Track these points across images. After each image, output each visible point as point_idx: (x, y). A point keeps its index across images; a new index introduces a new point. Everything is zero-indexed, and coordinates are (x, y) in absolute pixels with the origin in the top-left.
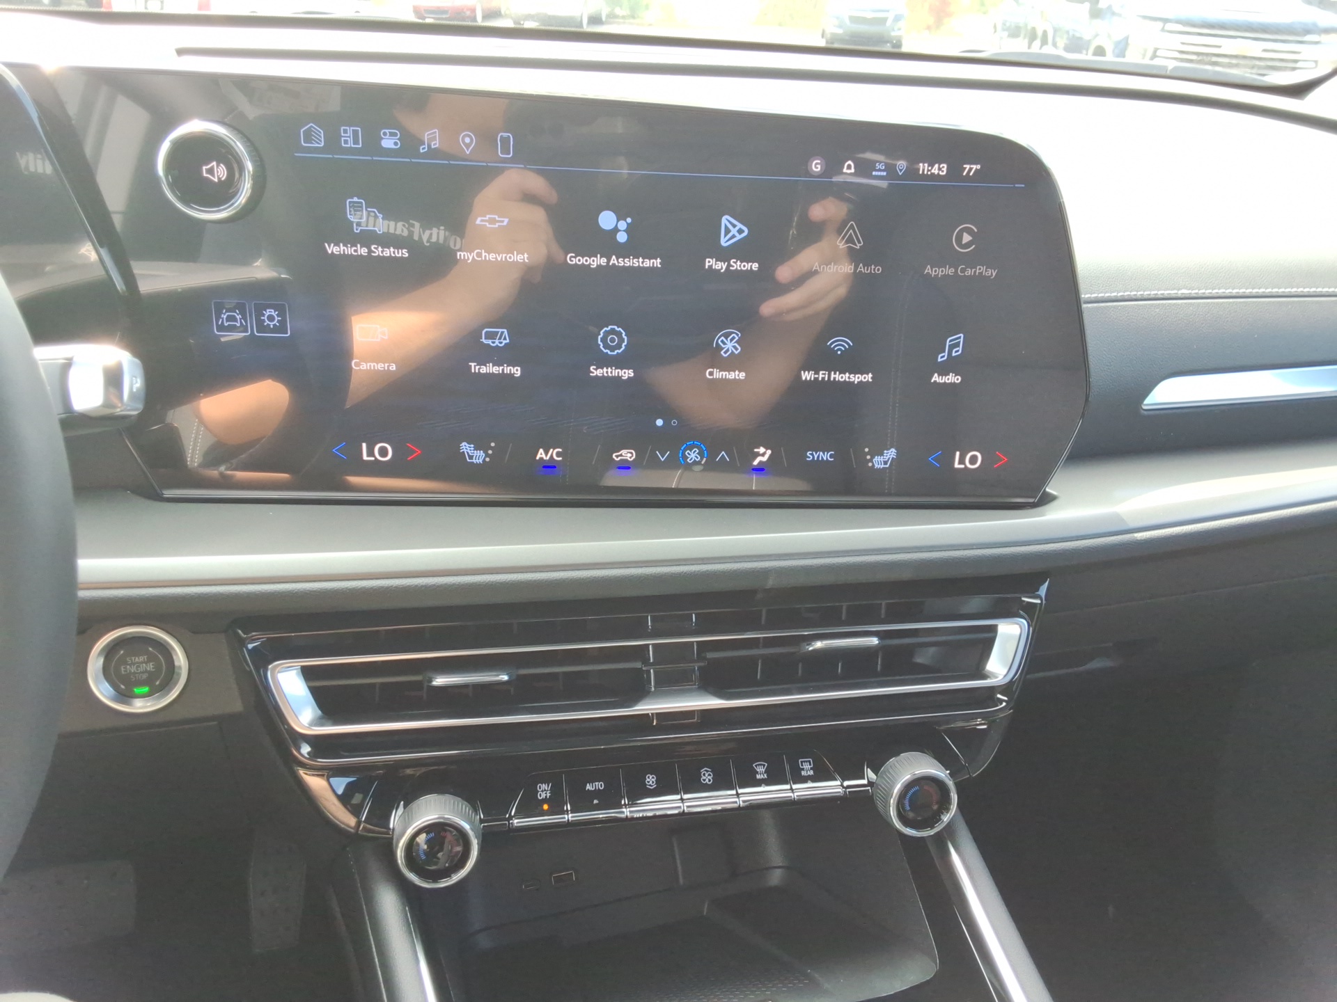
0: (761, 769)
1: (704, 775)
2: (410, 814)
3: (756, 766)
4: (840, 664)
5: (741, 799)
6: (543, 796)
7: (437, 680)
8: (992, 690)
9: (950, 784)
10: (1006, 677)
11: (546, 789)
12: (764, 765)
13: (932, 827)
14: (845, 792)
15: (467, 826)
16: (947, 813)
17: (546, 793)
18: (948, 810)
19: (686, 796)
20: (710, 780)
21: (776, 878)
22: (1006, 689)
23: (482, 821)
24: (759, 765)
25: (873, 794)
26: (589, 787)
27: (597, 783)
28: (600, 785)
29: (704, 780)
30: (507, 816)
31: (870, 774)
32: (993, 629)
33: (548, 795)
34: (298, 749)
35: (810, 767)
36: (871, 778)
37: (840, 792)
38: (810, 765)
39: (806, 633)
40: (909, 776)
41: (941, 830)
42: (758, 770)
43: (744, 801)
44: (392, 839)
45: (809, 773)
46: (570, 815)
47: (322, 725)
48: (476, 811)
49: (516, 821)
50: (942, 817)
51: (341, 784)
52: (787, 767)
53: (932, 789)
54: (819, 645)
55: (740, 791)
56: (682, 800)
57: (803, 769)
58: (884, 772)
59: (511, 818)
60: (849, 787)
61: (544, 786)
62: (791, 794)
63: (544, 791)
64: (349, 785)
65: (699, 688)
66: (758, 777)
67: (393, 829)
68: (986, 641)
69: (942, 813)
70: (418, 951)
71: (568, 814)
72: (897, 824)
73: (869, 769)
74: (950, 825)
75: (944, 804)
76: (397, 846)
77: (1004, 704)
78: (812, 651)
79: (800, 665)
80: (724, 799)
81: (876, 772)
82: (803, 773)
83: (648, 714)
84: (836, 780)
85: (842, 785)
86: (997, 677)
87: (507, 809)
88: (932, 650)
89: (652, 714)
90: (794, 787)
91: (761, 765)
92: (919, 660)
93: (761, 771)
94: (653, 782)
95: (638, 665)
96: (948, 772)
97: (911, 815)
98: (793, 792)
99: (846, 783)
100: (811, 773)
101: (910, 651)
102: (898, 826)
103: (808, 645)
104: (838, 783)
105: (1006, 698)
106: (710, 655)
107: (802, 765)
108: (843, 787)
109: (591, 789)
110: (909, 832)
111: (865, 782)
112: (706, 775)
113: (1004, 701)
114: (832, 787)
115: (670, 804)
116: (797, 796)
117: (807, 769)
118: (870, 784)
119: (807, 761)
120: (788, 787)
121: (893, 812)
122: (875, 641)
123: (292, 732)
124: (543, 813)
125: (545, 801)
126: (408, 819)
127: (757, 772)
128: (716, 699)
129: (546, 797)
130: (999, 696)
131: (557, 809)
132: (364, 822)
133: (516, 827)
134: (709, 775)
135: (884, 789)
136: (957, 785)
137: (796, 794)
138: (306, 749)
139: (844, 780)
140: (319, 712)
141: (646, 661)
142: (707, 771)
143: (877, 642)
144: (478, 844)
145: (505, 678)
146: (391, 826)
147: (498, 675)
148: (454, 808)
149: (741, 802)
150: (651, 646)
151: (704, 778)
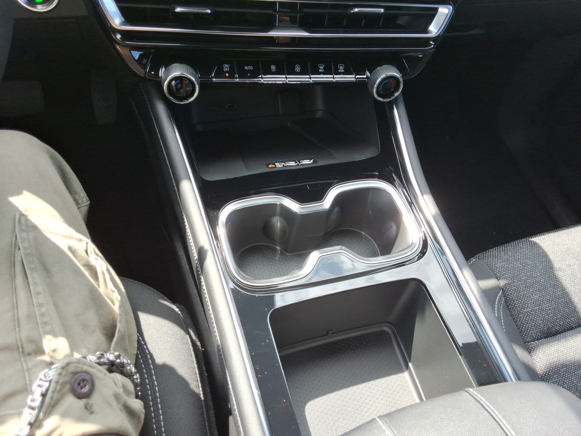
0: (321, 67)
1: (297, 67)
2: (168, 71)
3: (320, 66)
4: (363, 21)
5: (312, 80)
6: (226, 69)
7: (177, 9)
8: (429, 39)
9: (401, 80)
10: (437, 33)
11: (227, 66)
12: (323, 66)
13: (390, 98)
14: (356, 80)
15: (193, 79)
16: (397, 92)
17: (227, 69)
18: (398, 91)
19: (288, 76)
20: (299, 70)
21: (319, 114)
22: (435, 39)
23: (200, 78)
24: (321, 65)
25: (367, 82)
26: (246, 68)
27: (250, 67)
28: (251, 68)
29: (296, 70)
30: (210, 77)
31: (368, 74)
32: (436, 10)
33: (228, 69)
34: (115, 36)
35: (342, 68)
36: (368, 75)
37: (354, 80)
38: (343, 67)
39: (351, 4)
40: (385, 75)
41: (392, 100)
42: (320, 68)
43: (312, 81)
44: (161, 81)
45: (342, 71)
46: (238, 79)
47: (125, 25)
48: (197, 73)
49: (214, 79)
50: (395, 94)
51: (136, 55)
52: (333, 67)
53: (393, 82)
54: (356, 10)
55: (312, 76)
56: (286, 78)
57: (340, 69)
58: (374, 73)
59: (212, 78)
60: (358, 78)
61: (226, 65)
62: (333, 80)
63: (226, 68)
64: (140, 55)
65: (298, 26)
66: (320, 71)
67: (161, 77)
68: (431, 15)
69: (395, 92)
70: (175, 129)
71: (237, 79)
72: (375, 95)
73: (368, 72)
74: (396, 98)
75: (396, 89)
76: (164, 84)
77: (432, 46)
78: (353, 12)
79: (345, 19)
80: (305, 79)
81: (370, 73)
82: (339, 71)
83: (274, 37)
84: (353, 75)
85: (355, 77)
86: (432, 33)
87: (211, 74)
88: (406, 18)
89: (276, 37)
90: (335, 76)
91: (322, 65)
92: (399, 22)
93: (321, 68)
94: (274, 69)
95: (271, 12)
96: (401, 75)
97: (381, 92)
98: (334, 79)
99: (357, 77)
100: (343, 71)
101: (396, 17)
102: (375, 96)
103: (351, 10)
104: (354, 76)
105: (433, 44)
106: (305, 10)
107: (340, 67)
108: (356, 78)
109: (247, 69)
110: (380, 99)
111: (365, 77)
112: (298, 68)
113: (432, 44)
114: (351, 78)
115: (280, 79)
116: (336, 80)
117: (341, 69)
118: (367, 77)
119: (342, 66)
120: (332, 76)
121: (375, 90)
122: (382, 10)
123: (112, 27)
124: (226, 77)
125: (227, 72)
126: (168, 73)
127: (320, 69)
128: (306, 33)
129: (227, 70)
130: (431, 42)
131: (232, 76)
132: (148, 72)
133: (214, 82)
134: (299, 68)
135: (372, 80)
136: (404, 81)
137: (335, 79)
138: (119, 36)
139: (356, 75)
140: (123, 19)
141: (275, 10)
142: (298, 66)
143: (383, 11)
144: (199, 87)
145: (209, 11)
146: (160, 75)
147: (206, 10)
148: (188, 71)
149: (311, 81)
150: (278, 3)
151: (297, 69)
